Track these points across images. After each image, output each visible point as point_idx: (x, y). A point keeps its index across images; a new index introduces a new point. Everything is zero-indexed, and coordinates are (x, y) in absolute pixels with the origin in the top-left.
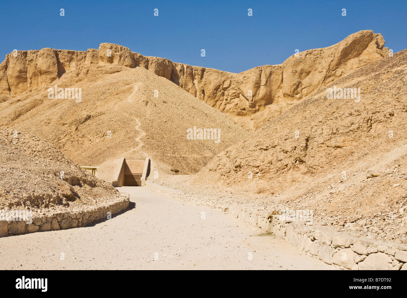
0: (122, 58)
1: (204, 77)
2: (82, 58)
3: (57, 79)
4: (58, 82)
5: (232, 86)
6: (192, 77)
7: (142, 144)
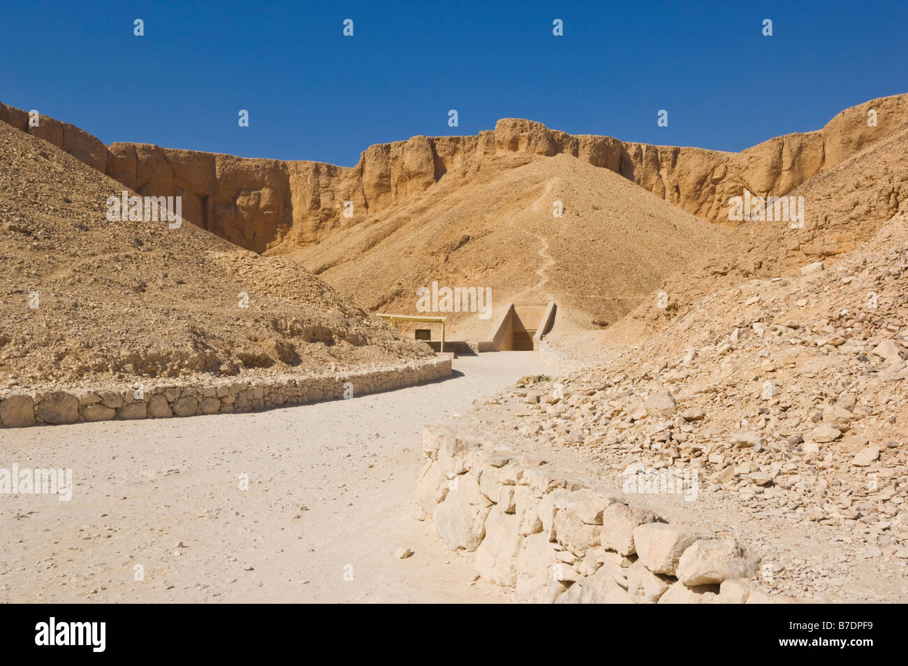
0: (533, 142)
1: (678, 163)
2: (472, 148)
3: (434, 184)
4: (435, 188)
5: (728, 176)
6: (657, 164)
7: (547, 280)
